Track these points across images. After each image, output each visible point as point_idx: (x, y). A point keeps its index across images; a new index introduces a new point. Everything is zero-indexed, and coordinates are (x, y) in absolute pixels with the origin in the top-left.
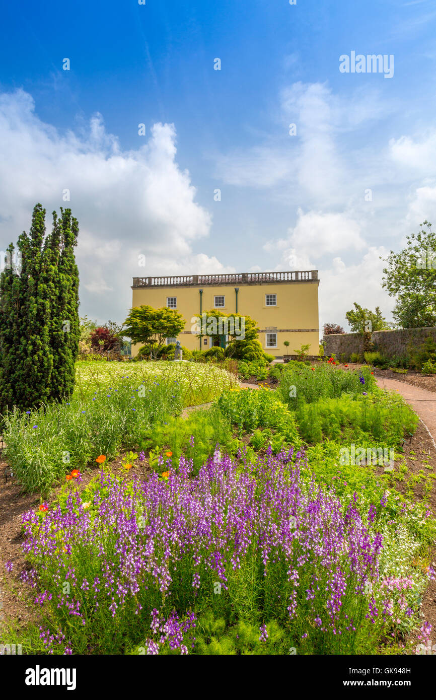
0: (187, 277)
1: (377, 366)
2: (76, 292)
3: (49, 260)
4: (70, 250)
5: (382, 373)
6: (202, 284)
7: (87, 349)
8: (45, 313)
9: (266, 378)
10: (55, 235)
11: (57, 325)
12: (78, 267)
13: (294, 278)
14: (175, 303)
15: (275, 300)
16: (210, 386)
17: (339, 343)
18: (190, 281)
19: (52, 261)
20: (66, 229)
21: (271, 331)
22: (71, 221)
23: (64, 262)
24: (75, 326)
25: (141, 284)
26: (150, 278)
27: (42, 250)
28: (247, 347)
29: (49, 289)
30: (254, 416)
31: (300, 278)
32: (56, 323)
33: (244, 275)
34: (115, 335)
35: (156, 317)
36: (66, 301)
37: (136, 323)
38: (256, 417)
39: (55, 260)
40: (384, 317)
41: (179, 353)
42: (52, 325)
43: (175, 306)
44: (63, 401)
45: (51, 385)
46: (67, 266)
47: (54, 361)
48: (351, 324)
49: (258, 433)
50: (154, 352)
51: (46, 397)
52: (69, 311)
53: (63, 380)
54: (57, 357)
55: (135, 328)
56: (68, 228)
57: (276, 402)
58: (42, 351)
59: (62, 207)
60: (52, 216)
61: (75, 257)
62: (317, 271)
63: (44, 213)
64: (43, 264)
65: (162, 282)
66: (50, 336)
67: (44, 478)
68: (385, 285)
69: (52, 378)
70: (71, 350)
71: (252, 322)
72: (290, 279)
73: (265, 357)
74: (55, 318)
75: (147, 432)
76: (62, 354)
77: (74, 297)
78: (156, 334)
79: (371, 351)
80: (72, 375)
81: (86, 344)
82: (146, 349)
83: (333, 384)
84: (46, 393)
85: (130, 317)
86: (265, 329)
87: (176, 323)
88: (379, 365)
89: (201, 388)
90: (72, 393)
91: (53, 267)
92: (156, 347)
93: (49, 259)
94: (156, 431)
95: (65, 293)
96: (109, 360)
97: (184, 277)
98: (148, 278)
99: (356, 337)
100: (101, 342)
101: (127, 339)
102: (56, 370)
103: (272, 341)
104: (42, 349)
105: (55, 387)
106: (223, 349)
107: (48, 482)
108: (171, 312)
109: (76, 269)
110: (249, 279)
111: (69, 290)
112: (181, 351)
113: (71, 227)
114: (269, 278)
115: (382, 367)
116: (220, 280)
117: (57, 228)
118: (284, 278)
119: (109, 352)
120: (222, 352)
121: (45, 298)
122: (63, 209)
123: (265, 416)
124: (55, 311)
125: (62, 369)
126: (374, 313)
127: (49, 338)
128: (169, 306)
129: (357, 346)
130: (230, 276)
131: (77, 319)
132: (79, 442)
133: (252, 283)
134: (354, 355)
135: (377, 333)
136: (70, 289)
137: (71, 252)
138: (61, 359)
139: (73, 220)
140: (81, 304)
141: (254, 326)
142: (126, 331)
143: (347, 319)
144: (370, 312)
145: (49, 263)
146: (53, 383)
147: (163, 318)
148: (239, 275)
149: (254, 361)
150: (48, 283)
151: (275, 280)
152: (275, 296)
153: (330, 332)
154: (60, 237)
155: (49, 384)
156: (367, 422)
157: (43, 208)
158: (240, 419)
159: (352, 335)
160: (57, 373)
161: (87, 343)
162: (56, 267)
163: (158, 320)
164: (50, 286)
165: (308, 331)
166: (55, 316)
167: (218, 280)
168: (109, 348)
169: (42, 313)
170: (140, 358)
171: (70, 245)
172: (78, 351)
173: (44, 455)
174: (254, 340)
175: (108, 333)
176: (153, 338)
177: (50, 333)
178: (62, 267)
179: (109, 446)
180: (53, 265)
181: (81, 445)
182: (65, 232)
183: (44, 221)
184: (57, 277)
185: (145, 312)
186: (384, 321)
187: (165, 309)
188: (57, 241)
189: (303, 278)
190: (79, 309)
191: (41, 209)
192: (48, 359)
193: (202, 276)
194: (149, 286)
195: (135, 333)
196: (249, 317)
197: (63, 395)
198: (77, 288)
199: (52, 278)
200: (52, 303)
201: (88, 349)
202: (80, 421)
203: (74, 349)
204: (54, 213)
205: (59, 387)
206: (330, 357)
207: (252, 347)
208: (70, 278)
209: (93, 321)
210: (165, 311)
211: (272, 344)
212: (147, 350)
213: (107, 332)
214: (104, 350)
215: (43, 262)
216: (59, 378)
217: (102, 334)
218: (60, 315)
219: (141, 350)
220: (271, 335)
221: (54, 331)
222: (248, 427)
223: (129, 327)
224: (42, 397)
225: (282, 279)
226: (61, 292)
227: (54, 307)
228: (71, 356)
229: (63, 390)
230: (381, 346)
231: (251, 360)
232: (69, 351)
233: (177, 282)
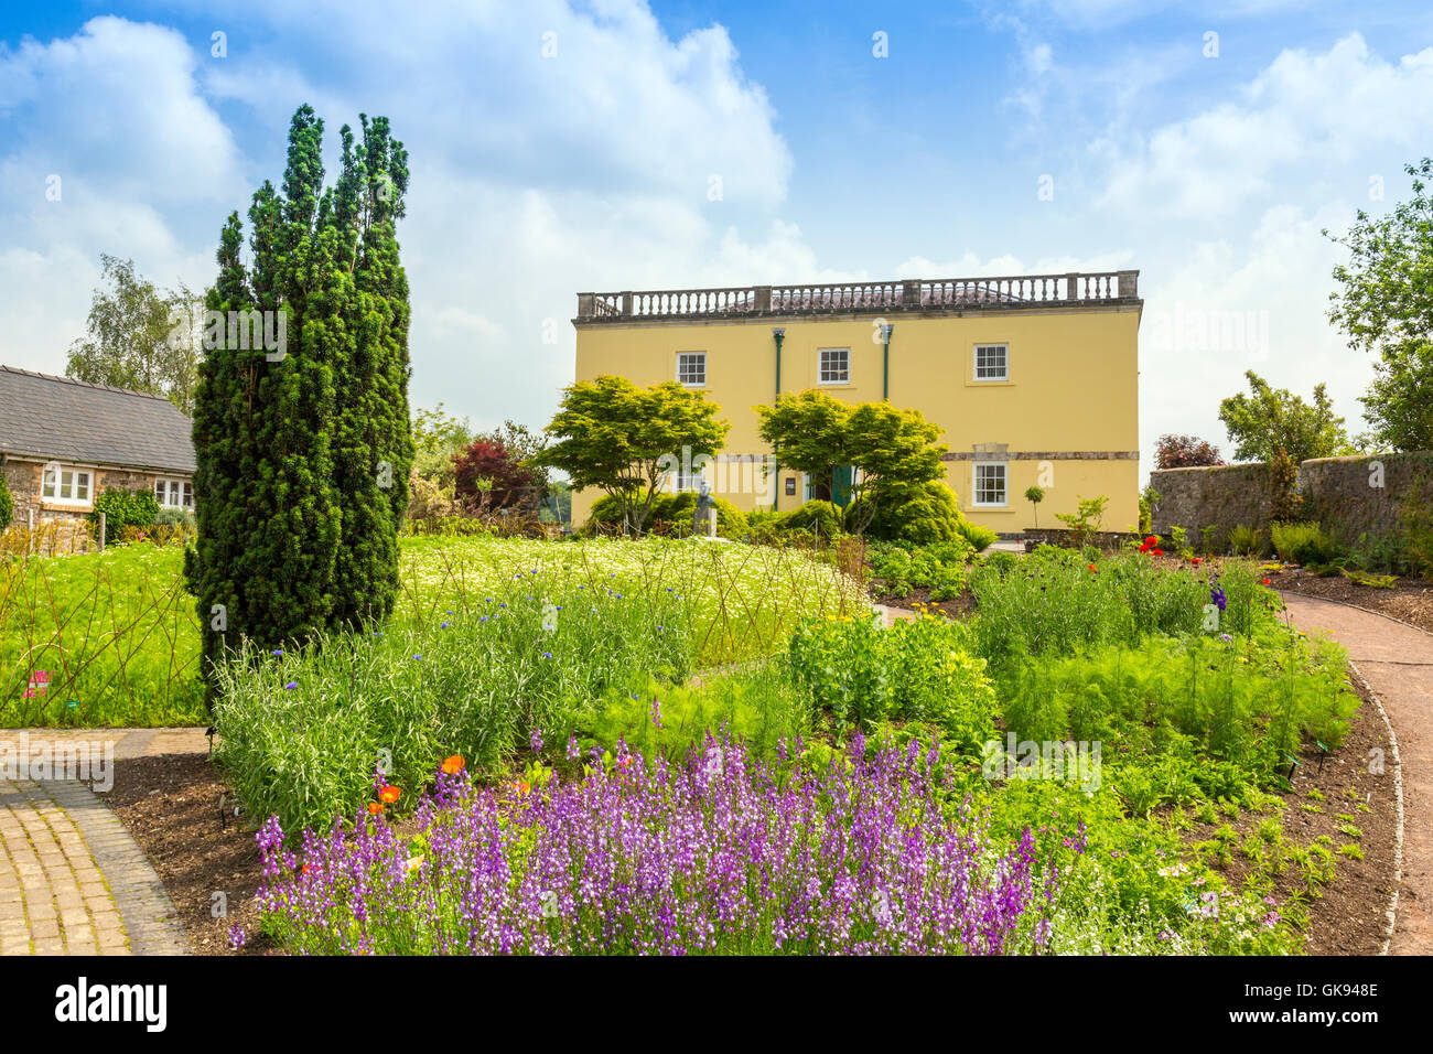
0: (737, 291)
1: (1307, 567)
2: (403, 342)
3: (330, 256)
4: (387, 229)
5: (1319, 585)
6: (783, 313)
7: (442, 502)
8: (319, 396)
9: (957, 594)
10: (347, 188)
11: (351, 430)
12: (406, 273)
13: (1063, 296)
14: (701, 369)
15: (1002, 362)
16: (781, 609)
17: (1197, 493)
18: (746, 304)
19: (338, 259)
20: (376, 170)
21: (990, 455)
22: (388, 149)
23: (372, 260)
24: (398, 433)
25: (600, 312)
26: (628, 296)
27: (314, 229)
28: (911, 503)
29: (331, 334)
30: (880, 687)
31: (1081, 296)
32: (349, 423)
33: (908, 284)
34: (523, 462)
35: (639, 410)
36: (377, 365)
37: (583, 430)
38: (886, 691)
39: (348, 257)
40: (1340, 417)
41: (707, 518)
42: (338, 429)
43: (701, 379)
44: (366, 627)
45: (336, 587)
46: (377, 272)
47: (343, 522)
48: (1235, 436)
49: (885, 732)
50: (635, 513)
51: (324, 619)
52: (384, 393)
53: (366, 576)
54: (351, 514)
55: (581, 444)
56: (380, 170)
57: (953, 654)
58: (313, 498)
59: (366, 113)
60: (340, 140)
61: (398, 248)
62: (1137, 273)
63: (320, 128)
64: (316, 267)
65: (665, 306)
66: (332, 457)
67: (314, 812)
68: (1340, 317)
69: (338, 570)
70: (388, 498)
71: (929, 430)
72: (1050, 297)
73: (966, 535)
74: (347, 410)
75: (580, 714)
76: (365, 506)
77: (396, 354)
78: (640, 462)
79: (1295, 519)
80: (390, 564)
81: (441, 489)
82: (612, 505)
83: (1136, 610)
84: (322, 608)
85: (565, 410)
86: (971, 451)
87: (700, 431)
88: (1315, 564)
89: (752, 615)
90: (389, 611)
91: (341, 275)
92: (642, 499)
93: (330, 252)
94: (608, 716)
95: (373, 344)
96: (505, 535)
97: (727, 291)
98: (621, 294)
99: (1249, 478)
100: (484, 484)
101: (558, 476)
102: (349, 548)
103: (993, 488)
104: (312, 492)
105: (347, 594)
106: (839, 509)
107: (325, 821)
108: (686, 396)
109: (402, 280)
110: (924, 300)
111: (382, 337)
112: (713, 513)
113: (388, 168)
114: (987, 295)
115: (1323, 568)
116: (837, 299)
117: (353, 170)
118: (1033, 293)
119: (505, 511)
120: (836, 518)
121: (321, 358)
122: (369, 119)
123: (915, 688)
124: (346, 391)
125: (365, 546)
126: (1309, 401)
127: (332, 464)
128: (683, 379)
129: (1254, 505)
130: (868, 288)
131: (403, 415)
132: (405, 731)
133: (934, 309)
134: (1241, 533)
135: (1315, 465)
136: (384, 333)
137: (389, 234)
138: (362, 518)
139: (393, 146)
140: (414, 372)
141: (934, 440)
142: (554, 451)
143: (1223, 422)
144: (1297, 401)
145: (331, 266)
146: (339, 581)
147: (661, 413)
148: (893, 284)
149: (932, 546)
150: (328, 316)
151: (1004, 299)
152: (1002, 351)
153: (1177, 462)
154: (361, 196)
155: (330, 585)
156: (1199, 710)
157: (316, 116)
158: (840, 694)
159: (1239, 469)
160: (350, 556)
161: (442, 485)
162: (350, 274)
163: (647, 420)
164: (335, 324)
165: (1104, 457)
166: (349, 406)
167: (831, 302)
168: (504, 502)
169: (312, 396)
170: (592, 532)
171: (387, 215)
172: (405, 500)
173: (315, 752)
174: (932, 483)
175: (505, 456)
176: (632, 471)
177: (334, 451)
178: (365, 273)
179: (482, 746)
180: (343, 269)
181: (409, 740)
182: (372, 180)
183: (320, 151)
184: (351, 302)
185: (610, 395)
186: (1341, 427)
187: (669, 388)
188: (353, 207)
189: (1093, 296)
190: (410, 387)
191: (312, 120)
192: (329, 519)
193: (782, 289)
194: (625, 318)
195: (580, 458)
196: (916, 414)
197: (365, 615)
198: (405, 331)
199: (339, 303)
200: (339, 370)
201: (447, 503)
202: (408, 680)
203: (395, 493)
204: (345, 129)
205: (357, 593)
206: (1168, 537)
207: (925, 503)
208: (387, 303)
209: (460, 422)
210: (666, 394)
211: (991, 497)
212: (614, 509)
213: (501, 453)
214: (492, 506)
215: (317, 260)
216: (357, 570)
217: (487, 459)
218: (358, 403)
219: (599, 507)
220: (991, 469)
221: (344, 445)
222: (862, 714)
223: (564, 439)
224: (312, 617)
225: (1027, 297)
226: (363, 341)
227: (343, 382)
228: (388, 512)
229: (367, 601)
230: (1325, 505)
231: (923, 543)
232: (381, 497)
233: (707, 306)
